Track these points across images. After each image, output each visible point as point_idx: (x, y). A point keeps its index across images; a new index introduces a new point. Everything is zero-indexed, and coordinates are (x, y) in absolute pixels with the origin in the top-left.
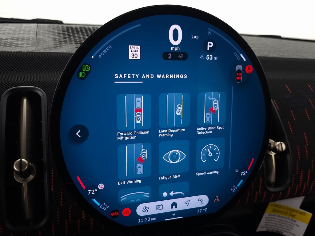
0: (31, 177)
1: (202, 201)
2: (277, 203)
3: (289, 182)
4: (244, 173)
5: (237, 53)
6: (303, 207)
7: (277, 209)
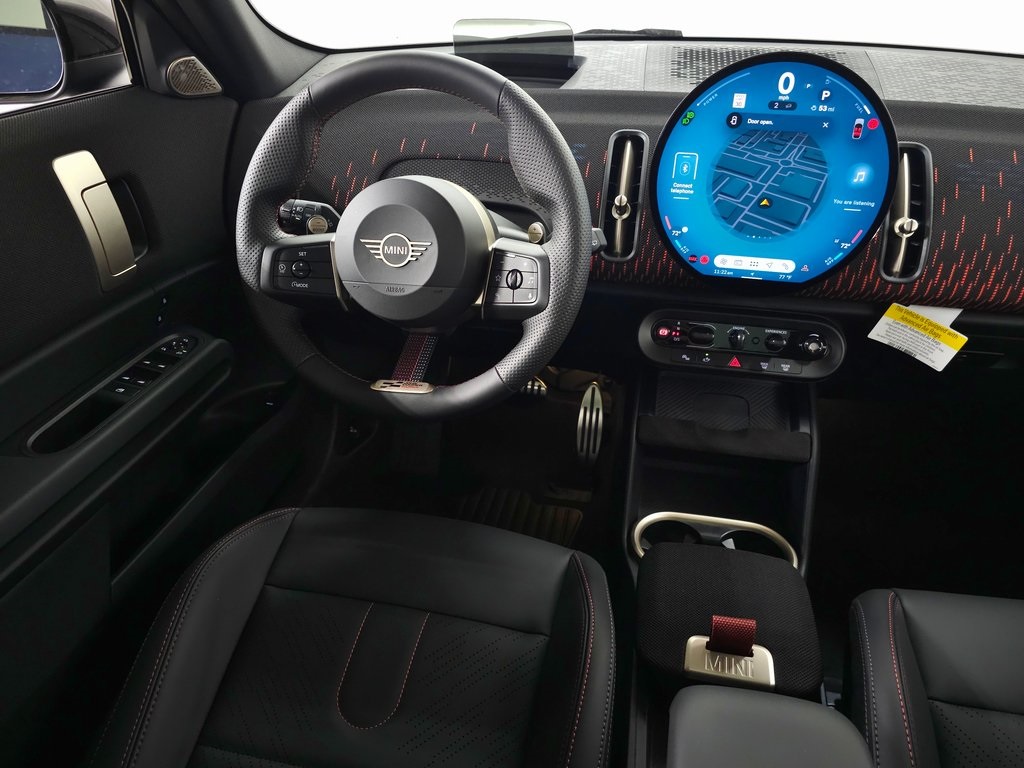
0: (625, 216)
1: (786, 267)
2: (912, 308)
3: (917, 274)
4: (846, 246)
5: (860, 104)
6: (954, 326)
7: (910, 318)
